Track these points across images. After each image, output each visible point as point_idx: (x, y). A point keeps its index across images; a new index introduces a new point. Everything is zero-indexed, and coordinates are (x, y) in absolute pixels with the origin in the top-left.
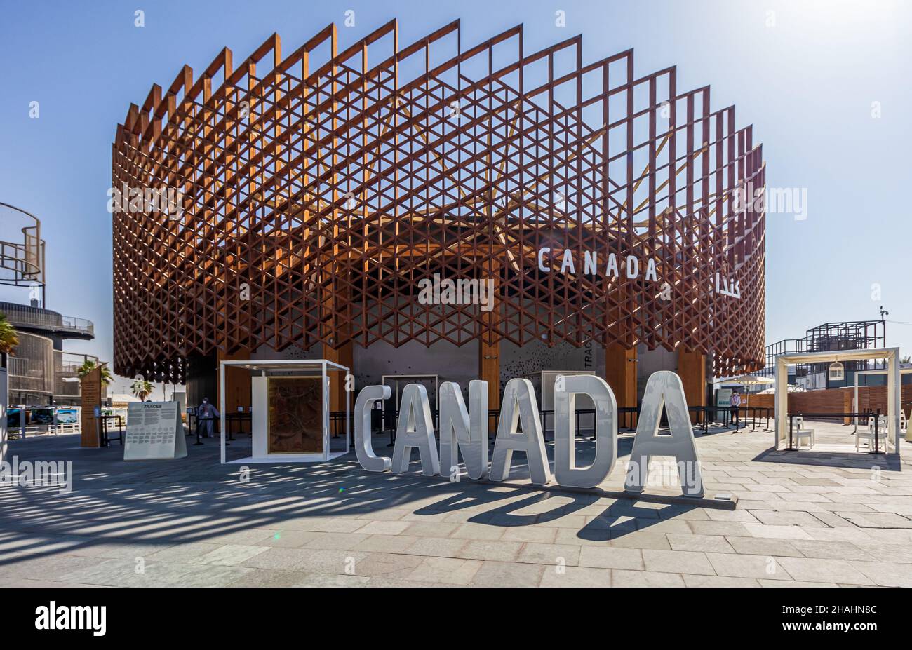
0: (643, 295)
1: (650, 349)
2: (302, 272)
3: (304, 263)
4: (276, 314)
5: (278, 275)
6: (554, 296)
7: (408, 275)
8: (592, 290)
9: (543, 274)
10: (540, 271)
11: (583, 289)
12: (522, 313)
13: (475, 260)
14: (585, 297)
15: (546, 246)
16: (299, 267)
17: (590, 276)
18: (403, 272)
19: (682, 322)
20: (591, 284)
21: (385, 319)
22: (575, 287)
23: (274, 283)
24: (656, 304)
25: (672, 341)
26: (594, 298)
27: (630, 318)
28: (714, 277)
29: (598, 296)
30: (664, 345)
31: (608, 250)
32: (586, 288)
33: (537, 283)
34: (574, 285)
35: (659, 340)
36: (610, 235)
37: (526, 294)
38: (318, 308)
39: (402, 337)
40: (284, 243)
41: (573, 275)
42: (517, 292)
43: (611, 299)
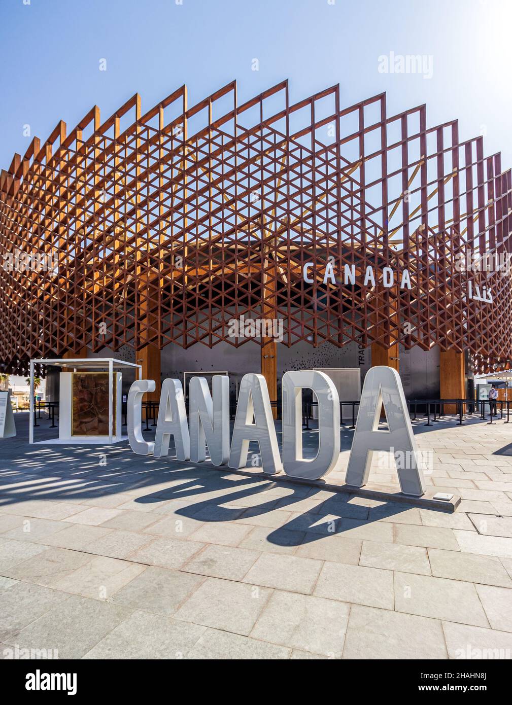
0: (399, 301)
1: (407, 348)
2: (112, 289)
3: (114, 282)
4: (93, 323)
5: (95, 293)
6: (318, 303)
7: (194, 290)
8: (352, 297)
9: (307, 285)
10: (305, 283)
11: (344, 297)
12: (290, 318)
13: (249, 275)
14: (346, 304)
15: (310, 261)
16: (110, 286)
17: (349, 287)
18: (191, 287)
19: (436, 325)
20: (350, 292)
21: (176, 325)
22: (337, 296)
23: (92, 299)
24: (411, 309)
25: (427, 341)
26: (353, 305)
27: (387, 321)
28: (467, 285)
29: (357, 303)
30: (420, 345)
31: (365, 263)
32: (347, 296)
33: (302, 293)
34: (336, 294)
35: (415, 340)
36: (367, 250)
37: (293, 302)
38: (125, 317)
39: (190, 340)
40: (100, 267)
41: (334, 285)
42: (285, 300)
43: (369, 305)
